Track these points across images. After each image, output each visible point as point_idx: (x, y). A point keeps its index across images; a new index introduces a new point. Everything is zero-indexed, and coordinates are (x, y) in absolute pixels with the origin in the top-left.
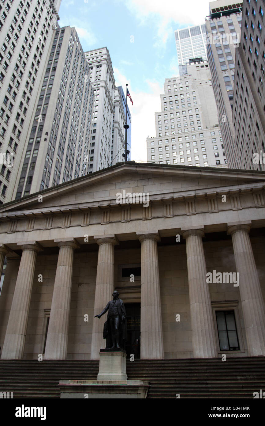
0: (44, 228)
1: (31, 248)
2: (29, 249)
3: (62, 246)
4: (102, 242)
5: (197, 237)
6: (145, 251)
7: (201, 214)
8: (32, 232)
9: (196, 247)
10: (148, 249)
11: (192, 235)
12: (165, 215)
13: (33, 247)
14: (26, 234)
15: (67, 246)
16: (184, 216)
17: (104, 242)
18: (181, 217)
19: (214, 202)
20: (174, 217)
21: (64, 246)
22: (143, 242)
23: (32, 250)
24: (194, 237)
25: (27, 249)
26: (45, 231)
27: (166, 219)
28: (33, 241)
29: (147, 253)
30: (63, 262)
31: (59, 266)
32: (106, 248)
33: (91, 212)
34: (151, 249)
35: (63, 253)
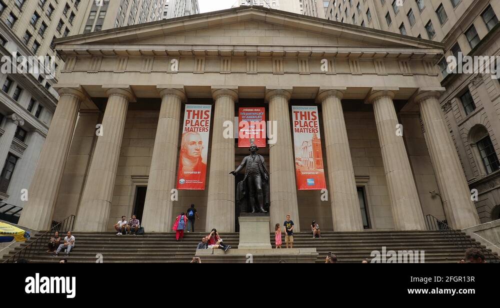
0: (142, 71)
1: (122, 94)
2: (118, 94)
3: (167, 94)
4: (222, 94)
5: (337, 99)
6: (276, 109)
7: (342, 75)
8: (123, 74)
9: (337, 109)
10: (280, 106)
11: (331, 96)
12: (300, 71)
13: (126, 93)
14: (115, 75)
15: (174, 96)
16: (323, 75)
17: (225, 94)
18: (319, 75)
19: (356, 63)
20: (311, 75)
21: (170, 94)
22: (273, 99)
23: (122, 96)
24: (334, 98)
25: (116, 93)
26: (143, 74)
27: (302, 76)
28: (126, 85)
29: (279, 111)
30: (169, 113)
31: (162, 117)
32: (226, 101)
33: (206, 58)
34: (284, 108)
35: (169, 103)
